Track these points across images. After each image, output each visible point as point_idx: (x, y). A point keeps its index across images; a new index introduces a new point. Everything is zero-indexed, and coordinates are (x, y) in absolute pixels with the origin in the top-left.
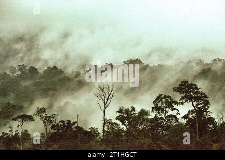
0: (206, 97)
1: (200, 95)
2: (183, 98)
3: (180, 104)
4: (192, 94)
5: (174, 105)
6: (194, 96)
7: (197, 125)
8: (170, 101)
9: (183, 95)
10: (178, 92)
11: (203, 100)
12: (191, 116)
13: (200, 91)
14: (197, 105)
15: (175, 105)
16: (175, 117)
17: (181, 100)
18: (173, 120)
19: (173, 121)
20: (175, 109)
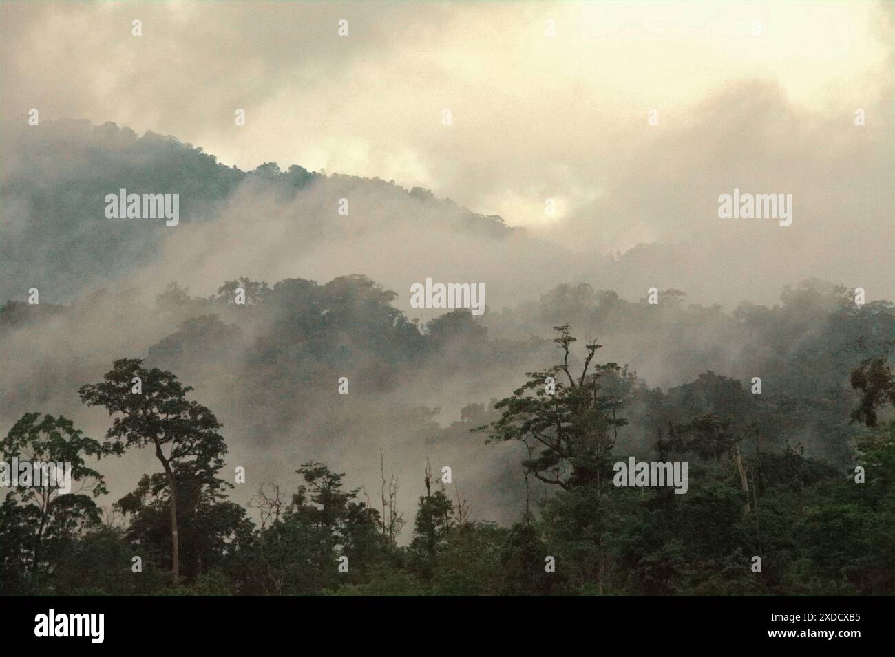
0: (210, 421)
1: (186, 415)
2: (120, 427)
3: (105, 449)
4: (155, 410)
5: (82, 454)
6: (162, 417)
7: (175, 533)
8: (67, 437)
9: (121, 415)
10: (98, 403)
11: (199, 435)
12: (148, 500)
13: (188, 397)
14: (177, 453)
15: (89, 452)
16: (85, 502)
17: (111, 434)
18: (76, 515)
19: (79, 520)
20: (87, 472)
